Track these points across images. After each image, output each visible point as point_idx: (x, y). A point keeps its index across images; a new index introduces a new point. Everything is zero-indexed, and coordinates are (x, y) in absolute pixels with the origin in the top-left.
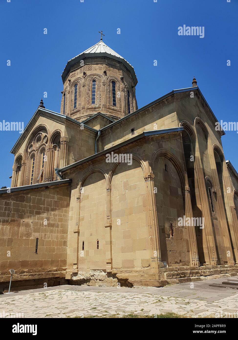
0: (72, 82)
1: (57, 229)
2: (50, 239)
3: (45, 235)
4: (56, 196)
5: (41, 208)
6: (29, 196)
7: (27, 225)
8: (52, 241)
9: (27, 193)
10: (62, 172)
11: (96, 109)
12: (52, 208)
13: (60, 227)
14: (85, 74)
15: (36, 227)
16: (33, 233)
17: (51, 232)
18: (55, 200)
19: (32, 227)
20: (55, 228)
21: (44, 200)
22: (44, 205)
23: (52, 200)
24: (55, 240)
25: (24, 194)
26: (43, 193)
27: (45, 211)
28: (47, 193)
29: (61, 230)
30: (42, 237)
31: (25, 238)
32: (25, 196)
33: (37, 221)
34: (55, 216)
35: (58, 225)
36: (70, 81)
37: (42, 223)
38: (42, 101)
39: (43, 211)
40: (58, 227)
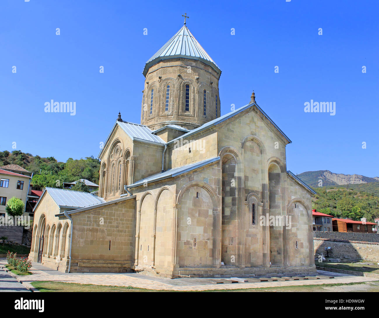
0: (150, 84)
1: (124, 234)
2: (119, 241)
3: (116, 238)
4: (123, 210)
5: (112, 219)
6: (103, 210)
7: (103, 231)
8: (121, 242)
9: (102, 209)
10: (130, 188)
11: (169, 117)
12: (121, 218)
13: (127, 232)
14: (160, 78)
15: (109, 233)
16: (107, 237)
17: (120, 236)
18: (123, 212)
19: (106, 233)
20: (123, 233)
21: (115, 213)
22: (115, 217)
23: (120, 213)
24: (123, 241)
25: (99, 209)
26: (114, 208)
27: (115, 221)
28: (117, 207)
29: (128, 234)
30: (113, 240)
31: (101, 240)
32: (101, 211)
33: (109, 228)
34: (123, 224)
35: (126, 231)
36: (148, 83)
37: (113, 229)
38: (120, 113)
39: (114, 221)
40: (125, 232)
